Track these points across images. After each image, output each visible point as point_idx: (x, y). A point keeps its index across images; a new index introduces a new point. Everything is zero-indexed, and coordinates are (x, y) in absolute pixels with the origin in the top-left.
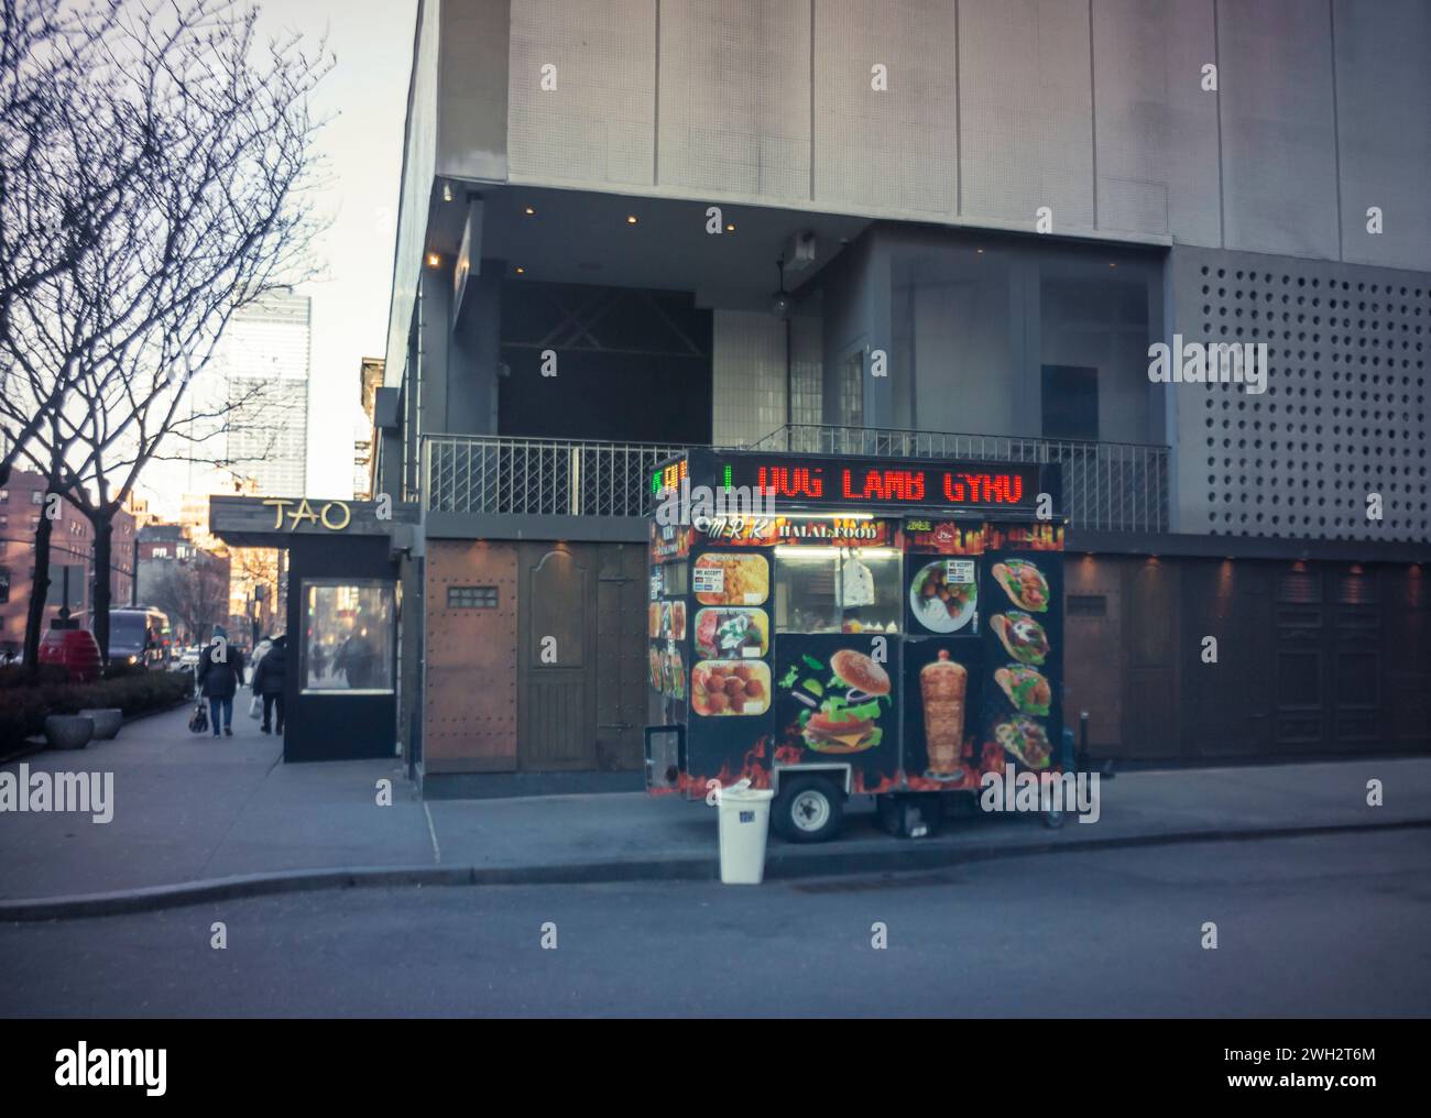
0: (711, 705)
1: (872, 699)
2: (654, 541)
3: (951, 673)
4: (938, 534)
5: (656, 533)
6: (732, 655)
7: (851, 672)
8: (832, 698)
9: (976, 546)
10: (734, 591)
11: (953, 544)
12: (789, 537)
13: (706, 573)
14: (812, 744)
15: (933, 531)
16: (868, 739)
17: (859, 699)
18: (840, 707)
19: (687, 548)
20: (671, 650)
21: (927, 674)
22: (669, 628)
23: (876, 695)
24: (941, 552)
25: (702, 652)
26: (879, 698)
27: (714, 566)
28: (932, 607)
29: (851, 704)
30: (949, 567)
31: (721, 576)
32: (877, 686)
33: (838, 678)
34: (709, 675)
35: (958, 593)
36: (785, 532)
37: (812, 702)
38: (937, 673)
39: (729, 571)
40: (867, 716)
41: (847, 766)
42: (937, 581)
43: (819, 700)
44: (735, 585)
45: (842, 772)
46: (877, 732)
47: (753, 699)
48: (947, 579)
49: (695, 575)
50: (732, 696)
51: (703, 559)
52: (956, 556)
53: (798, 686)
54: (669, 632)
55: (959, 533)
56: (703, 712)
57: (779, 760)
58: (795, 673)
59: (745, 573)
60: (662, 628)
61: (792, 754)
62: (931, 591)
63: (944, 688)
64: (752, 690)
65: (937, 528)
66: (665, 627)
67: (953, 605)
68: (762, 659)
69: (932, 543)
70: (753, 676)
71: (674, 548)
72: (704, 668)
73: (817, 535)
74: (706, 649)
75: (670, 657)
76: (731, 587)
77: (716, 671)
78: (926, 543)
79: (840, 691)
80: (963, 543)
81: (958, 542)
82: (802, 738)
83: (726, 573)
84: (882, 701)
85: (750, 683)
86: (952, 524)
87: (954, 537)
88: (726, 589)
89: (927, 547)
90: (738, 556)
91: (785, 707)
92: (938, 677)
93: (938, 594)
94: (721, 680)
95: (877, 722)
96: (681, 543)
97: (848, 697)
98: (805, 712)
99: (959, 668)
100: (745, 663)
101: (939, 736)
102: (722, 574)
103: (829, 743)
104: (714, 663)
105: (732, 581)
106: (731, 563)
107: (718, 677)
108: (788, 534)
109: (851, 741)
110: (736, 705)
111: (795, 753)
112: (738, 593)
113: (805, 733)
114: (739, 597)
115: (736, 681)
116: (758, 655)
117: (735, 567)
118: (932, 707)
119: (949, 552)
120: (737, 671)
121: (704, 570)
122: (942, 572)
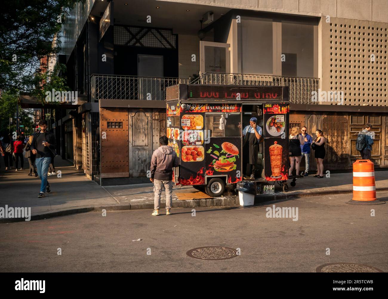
0: (187, 158)
1: (234, 156)
2: (168, 109)
3: (278, 148)
4: (274, 108)
5: (169, 107)
6: (193, 144)
7: (227, 148)
8: (222, 156)
9: (285, 111)
10: (193, 126)
11: (278, 111)
12: (209, 110)
13: (185, 120)
14: (217, 170)
15: (272, 107)
16: (232, 168)
17: (230, 156)
18: (224, 159)
19: (179, 113)
20: (174, 142)
21: (271, 148)
22: (174, 136)
23: (235, 155)
24: (275, 113)
25: (184, 143)
26: (236, 156)
27: (187, 118)
28: (272, 129)
29: (228, 158)
30: (277, 117)
31: (189, 121)
32: (235, 152)
33: (224, 150)
34: (186, 150)
35: (279, 125)
36: (208, 108)
37: (216, 158)
38: (274, 148)
39: (192, 120)
40: (232, 161)
41: (227, 176)
42: (274, 122)
43: (218, 157)
44: (193, 124)
45: (225, 177)
46: (235, 166)
47: (199, 157)
48: (276, 121)
49: (182, 121)
50: (193, 156)
51: (184, 117)
52: (279, 114)
53: (212, 153)
54: (174, 137)
55: (280, 107)
56: (185, 161)
57: (207, 174)
58: (211, 149)
59: (196, 120)
60: (171, 135)
61: (210, 172)
62: (272, 124)
63: (276, 152)
64: (199, 154)
65: (273, 106)
66: (172, 135)
67: (278, 128)
68: (202, 145)
69: (272, 111)
70: (199, 150)
71: (175, 113)
72: (185, 148)
73: (217, 109)
74: (185, 142)
75: (174, 144)
76: (192, 124)
77: (188, 149)
78: (270, 111)
79: (224, 154)
80: (281, 111)
81: (279, 110)
82: (213, 168)
83: (191, 120)
84: (236, 157)
85: (198, 152)
86: (278, 105)
87: (279, 109)
88: (191, 125)
89: (271, 112)
90: (195, 115)
91: (209, 159)
92: (274, 149)
93: (274, 125)
94: (190, 152)
95: (235, 163)
96: (177, 111)
97: (227, 156)
98: (214, 160)
99: (280, 146)
100: (197, 146)
101: (275, 166)
102: (190, 120)
103: (221, 169)
104: (188, 147)
105: (193, 123)
106: (192, 117)
107: (189, 151)
108: (209, 109)
109: (228, 168)
110: (194, 158)
111: (211, 172)
112: (194, 126)
113: (214, 166)
114: (195, 127)
115: (194, 152)
116: (201, 144)
117: (193, 118)
118: (273, 158)
119: (277, 113)
120: (194, 149)
121: (184, 120)
122: (275, 119)
